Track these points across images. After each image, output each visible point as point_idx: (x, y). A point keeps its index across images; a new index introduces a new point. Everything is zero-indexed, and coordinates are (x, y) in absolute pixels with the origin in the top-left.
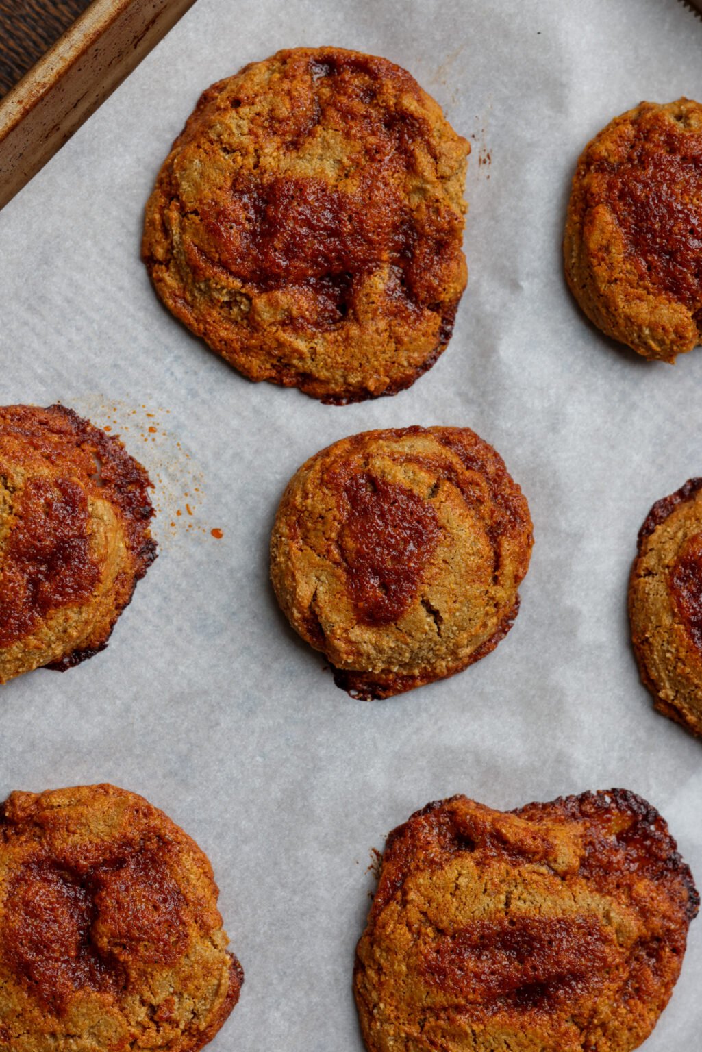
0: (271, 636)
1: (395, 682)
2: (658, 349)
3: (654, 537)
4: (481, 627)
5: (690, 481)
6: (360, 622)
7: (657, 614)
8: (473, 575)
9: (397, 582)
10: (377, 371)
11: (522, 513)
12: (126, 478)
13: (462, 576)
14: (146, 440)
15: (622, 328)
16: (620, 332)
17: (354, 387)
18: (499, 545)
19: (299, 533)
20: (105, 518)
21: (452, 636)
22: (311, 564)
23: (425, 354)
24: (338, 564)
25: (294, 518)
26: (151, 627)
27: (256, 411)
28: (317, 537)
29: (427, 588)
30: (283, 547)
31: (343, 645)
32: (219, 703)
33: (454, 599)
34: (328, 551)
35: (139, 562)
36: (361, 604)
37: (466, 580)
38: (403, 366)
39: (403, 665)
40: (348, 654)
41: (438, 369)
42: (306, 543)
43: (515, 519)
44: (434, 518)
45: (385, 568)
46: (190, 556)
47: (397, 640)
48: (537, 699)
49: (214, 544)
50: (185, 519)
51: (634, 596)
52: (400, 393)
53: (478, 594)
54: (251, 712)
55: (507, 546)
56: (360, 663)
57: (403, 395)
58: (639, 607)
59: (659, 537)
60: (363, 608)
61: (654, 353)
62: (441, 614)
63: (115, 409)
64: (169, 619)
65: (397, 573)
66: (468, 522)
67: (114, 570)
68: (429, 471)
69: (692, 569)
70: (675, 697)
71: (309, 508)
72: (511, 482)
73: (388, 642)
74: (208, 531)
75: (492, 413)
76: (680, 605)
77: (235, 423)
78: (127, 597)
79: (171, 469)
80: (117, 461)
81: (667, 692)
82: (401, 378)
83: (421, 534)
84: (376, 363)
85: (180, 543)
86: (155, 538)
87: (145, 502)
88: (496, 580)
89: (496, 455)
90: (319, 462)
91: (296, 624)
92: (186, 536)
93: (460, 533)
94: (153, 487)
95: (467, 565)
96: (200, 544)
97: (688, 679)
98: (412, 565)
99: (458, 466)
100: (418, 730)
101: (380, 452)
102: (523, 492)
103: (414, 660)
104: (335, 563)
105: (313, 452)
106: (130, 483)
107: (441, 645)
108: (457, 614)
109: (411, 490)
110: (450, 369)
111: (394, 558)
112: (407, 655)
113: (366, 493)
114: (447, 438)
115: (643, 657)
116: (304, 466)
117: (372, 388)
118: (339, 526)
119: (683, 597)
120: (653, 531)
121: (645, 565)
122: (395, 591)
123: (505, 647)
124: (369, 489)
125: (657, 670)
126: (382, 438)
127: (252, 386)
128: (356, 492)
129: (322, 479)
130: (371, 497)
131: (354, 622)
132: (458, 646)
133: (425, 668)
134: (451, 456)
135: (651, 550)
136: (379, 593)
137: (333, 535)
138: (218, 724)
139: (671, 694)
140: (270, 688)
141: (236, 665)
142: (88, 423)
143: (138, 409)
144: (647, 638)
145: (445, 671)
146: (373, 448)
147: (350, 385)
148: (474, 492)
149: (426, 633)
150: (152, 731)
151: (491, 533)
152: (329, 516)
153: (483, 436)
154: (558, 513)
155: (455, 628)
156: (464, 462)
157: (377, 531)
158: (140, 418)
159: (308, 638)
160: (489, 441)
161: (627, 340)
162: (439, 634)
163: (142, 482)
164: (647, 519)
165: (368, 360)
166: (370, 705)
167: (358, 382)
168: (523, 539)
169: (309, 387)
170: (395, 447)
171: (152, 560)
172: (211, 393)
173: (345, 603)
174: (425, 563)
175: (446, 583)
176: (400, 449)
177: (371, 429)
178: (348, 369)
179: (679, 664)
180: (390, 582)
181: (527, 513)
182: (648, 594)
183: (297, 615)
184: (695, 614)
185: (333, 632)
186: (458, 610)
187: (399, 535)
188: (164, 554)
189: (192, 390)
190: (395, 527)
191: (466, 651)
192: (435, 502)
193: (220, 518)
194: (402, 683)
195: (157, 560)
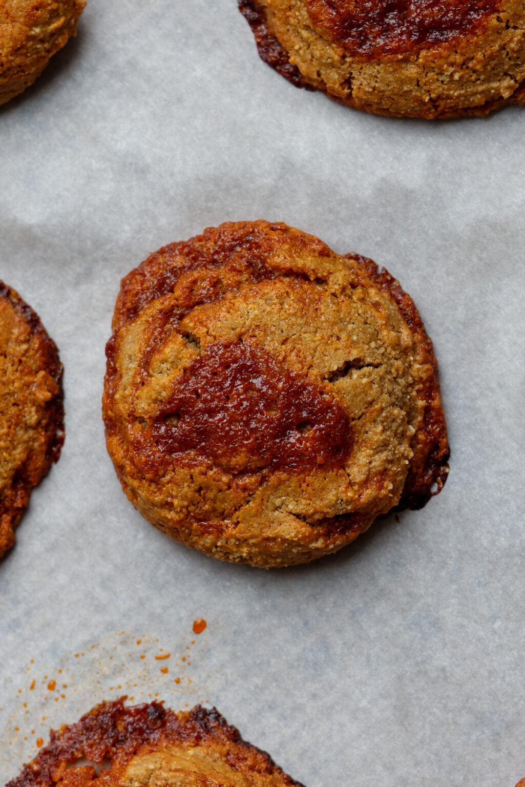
0: (343, 582)
1: (429, 432)
2: (62, 20)
3: (303, 68)
4: (377, 311)
5: (241, 8)
6: (342, 464)
7: (402, 82)
8: (308, 309)
9: (299, 408)
10: (28, 385)
11: (241, 232)
12: (106, 731)
13: (307, 323)
14: (63, 696)
15: (28, 61)
16: (32, 64)
17: (43, 418)
18: (277, 268)
19: (215, 522)
20: (151, 767)
21: (382, 350)
22: (258, 514)
23: (17, 319)
24: (263, 479)
25: (195, 525)
26: (304, 733)
27: (53, 548)
28: (224, 501)
29: (314, 372)
30: (229, 546)
31: (369, 491)
32: (417, 664)
33: (334, 339)
34: (245, 489)
35: (217, 733)
36: (319, 459)
37: (313, 319)
38: (27, 351)
39: (409, 420)
40: (381, 487)
41: (40, 305)
42: (229, 516)
43: (248, 241)
44: (226, 346)
45: (279, 420)
46: (223, 666)
47: (375, 421)
48: (484, 255)
49: (212, 633)
50: (173, 664)
51: (375, 106)
52: (62, 360)
53: (334, 308)
54: (436, 624)
55: (280, 258)
56: (396, 474)
57: (66, 356)
58: (389, 103)
59: (304, 61)
60: (325, 458)
61: (66, 26)
62: (351, 359)
63: (17, 729)
64: (298, 708)
65: (288, 406)
66: (240, 303)
67: (221, 767)
68: (165, 341)
69: (351, 26)
70: (512, 77)
71: (186, 503)
72: (200, 239)
73: (375, 433)
74: (194, 637)
75: (108, 247)
76: (395, 51)
77: (62, 578)
78: (260, 757)
79: (107, 670)
80: (84, 738)
81: (504, 87)
82: (43, 355)
83: (244, 366)
84: (16, 385)
85: (204, 676)
86: (190, 707)
87: (142, 712)
88: (321, 281)
89: (162, 252)
90: (129, 480)
91: (332, 546)
92: (195, 668)
93: (251, 316)
94: (125, 698)
95: (294, 315)
96: (209, 650)
97: (491, 57)
98: (280, 385)
99: (166, 303)
100: (497, 414)
101: (130, 400)
102: (216, 225)
103: (404, 403)
104: (261, 484)
105: (117, 485)
106: (115, 726)
107: (392, 365)
108: (355, 338)
109: (185, 370)
110: (43, 291)
111: (268, 407)
112: (396, 411)
113: (179, 428)
114: (128, 310)
115: (454, 109)
116: (131, 500)
117: (48, 395)
118: (215, 470)
119: (386, 44)
120: (296, 69)
121: (337, 86)
122: (311, 412)
123: (410, 284)
124: (175, 423)
125: (475, 94)
126: (113, 394)
127: (19, 549)
128: (175, 440)
129: (151, 481)
130: (184, 422)
131: (341, 471)
132: (396, 345)
133: (418, 391)
134: (152, 310)
135: (319, 74)
136: (309, 434)
137: (225, 479)
138: (443, 669)
139: (508, 82)
140: (410, 594)
141: (372, 633)
142: (28, 767)
143: (23, 700)
144: (431, 99)
145: (426, 366)
146: (123, 408)
147: (39, 423)
148: (204, 287)
149: (372, 382)
150: (436, 755)
151: (260, 275)
152: (200, 479)
153: (135, 264)
154: (252, 185)
155: (373, 345)
156: (163, 294)
157: (230, 422)
158: (34, 698)
159: (352, 535)
160: (143, 256)
161: (44, 57)
162: (377, 366)
163: (117, 711)
164: (279, 72)
165: (11, 394)
166: (453, 470)
167: (37, 411)
168: (275, 236)
169: (33, 477)
170: (126, 379)
171: (218, 716)
172: (19, 602)
173: (315, 479)
174: (281, 368)
175: (312, 345)
176: (131, 373)
177: (101, 405)
178: (18, 422)
179: (470, 65)
180: (298, 417)
181: (243, 225)
182: (374, 88)
183: (320, 544)
184: (410, 34)
185: (348, 502)
186: (349, 336)
187: (239, 395)
188: (213, 699)
189: (10, 626)
190: (228, 398)
191: (406, 336)
192: (206, 341)
193: (180, 620)
194: (433, 424)
195: (219, 709)
